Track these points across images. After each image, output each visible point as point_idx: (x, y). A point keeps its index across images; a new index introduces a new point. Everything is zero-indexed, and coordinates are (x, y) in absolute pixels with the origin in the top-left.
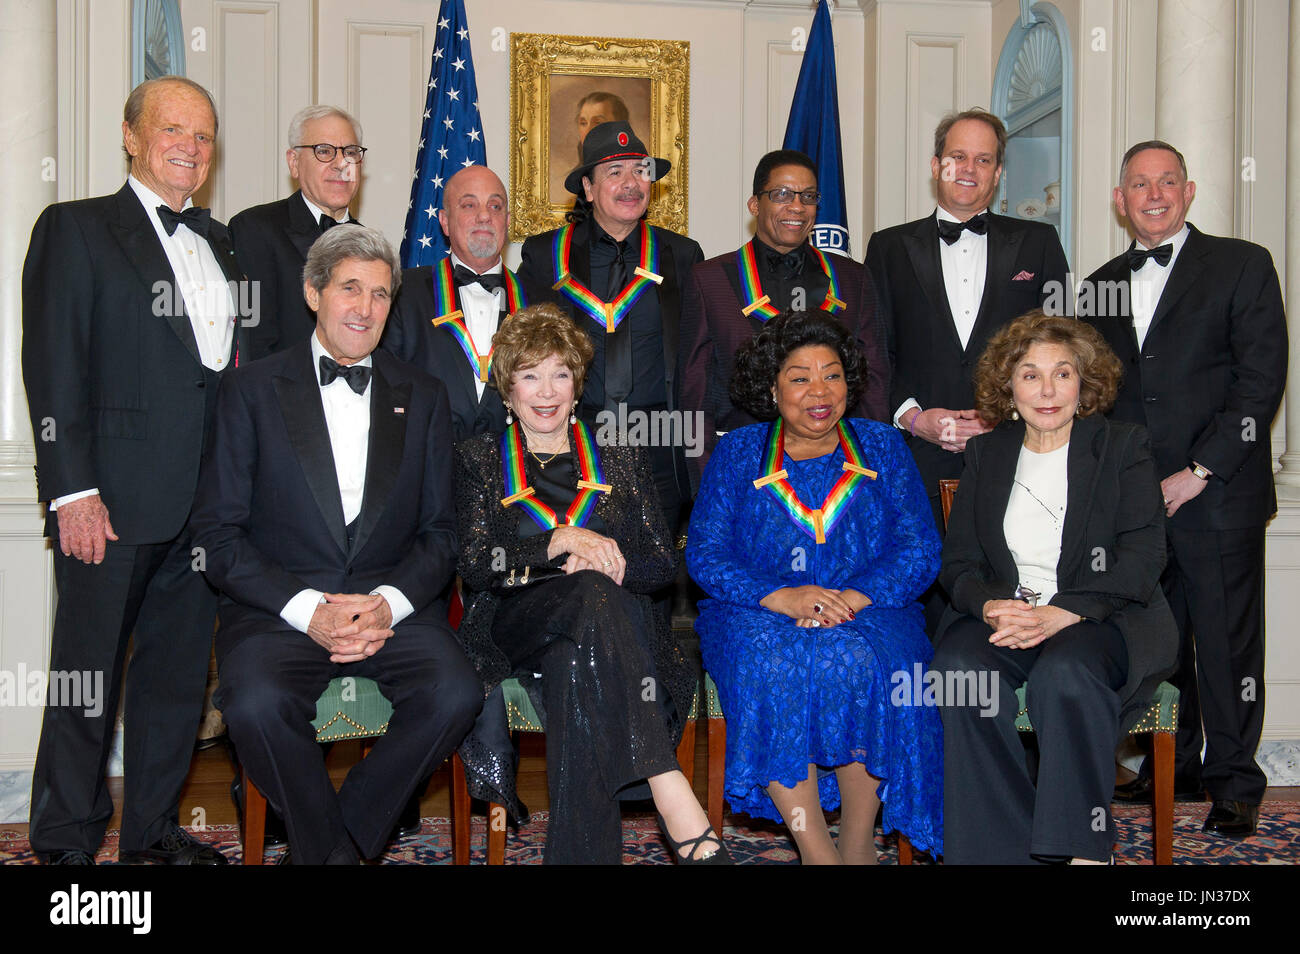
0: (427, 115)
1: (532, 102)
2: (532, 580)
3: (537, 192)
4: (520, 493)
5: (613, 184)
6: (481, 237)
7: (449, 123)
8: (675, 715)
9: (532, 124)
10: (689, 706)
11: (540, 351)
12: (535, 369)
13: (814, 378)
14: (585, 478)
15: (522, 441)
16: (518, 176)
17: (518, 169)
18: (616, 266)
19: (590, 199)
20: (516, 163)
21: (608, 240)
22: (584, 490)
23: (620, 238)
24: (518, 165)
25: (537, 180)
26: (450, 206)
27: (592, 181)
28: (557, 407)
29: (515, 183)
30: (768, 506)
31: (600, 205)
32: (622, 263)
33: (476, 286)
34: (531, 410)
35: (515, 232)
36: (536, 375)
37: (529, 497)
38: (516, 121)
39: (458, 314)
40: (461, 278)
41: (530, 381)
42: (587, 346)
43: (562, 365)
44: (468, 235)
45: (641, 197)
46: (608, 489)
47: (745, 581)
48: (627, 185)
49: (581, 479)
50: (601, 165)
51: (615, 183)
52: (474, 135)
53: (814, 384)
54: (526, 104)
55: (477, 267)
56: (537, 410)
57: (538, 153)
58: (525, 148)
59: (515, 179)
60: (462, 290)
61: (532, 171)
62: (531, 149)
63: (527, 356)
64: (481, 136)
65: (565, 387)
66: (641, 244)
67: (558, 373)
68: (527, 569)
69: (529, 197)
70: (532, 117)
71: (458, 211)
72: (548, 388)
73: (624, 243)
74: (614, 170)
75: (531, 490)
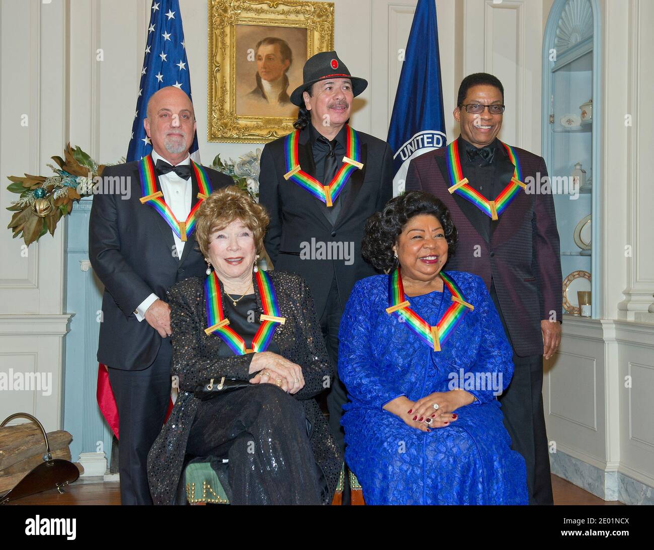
0: (148, 50)
1: (223, 44)
2: (226, 387)
3: (227, 106)
4: (219, 324)
5: (326, 97)
6: (174, 138)
7: (163, 56)
8: (326, 488)
9: (223, 59)
10: (337, 480)
11: (227, 218)
12: (223, 231)
13: (427, 237)
14: (265, 313)
15: (220, 285)
16: (214, 96)
17: (214, 90)
18: (330, 158)
19: (309, 108)
20: (212, 86)
21: (323, 141)
22: (265, 322)
23: (331, 138)
24: (214, 87)
25: (228, 98)
26: (151, 115)
27: (311, 94)
28: (242, 258)
29: (212, 100)
30: (393, 330)
31: (317, 112)
32: (334, 156)
33: (172, 175)
34: (224, 261)
35: (212, 134)
36: (226, 235)
37: (225, 326)
38: (212, 56)
39: (159, 194)
40: (160, 169)
41: (222, 239)
42: (263, 215)
43: (243, 227)
44: (164, 136)
45: (347, 106)
46: (282, 321)
47: (377, 387)
48: (337, 98)
49: (263, 313)
50: (318, 83)
51: (328, 95)
52: (181, 65)
53: (427, 240)
54: (220, 45)
55: (172, 159)
56: (228, 261)
57: (228, 80)
58: (219, 75)
59: (211, 97)
60: (162, 178)
61: (224, 92)
62: (223, 77)
63: (218, 222)
64: (187, 66)
65: (247, 243)
66: (346, 141)
67: (242, 233)
68: (223, 379)
69: (221, 110)
70: (223, 54)
71: (157, 119)
72: (234, 244)
73: (335, 142)
74: (327, 86)
75: (227, 322)
